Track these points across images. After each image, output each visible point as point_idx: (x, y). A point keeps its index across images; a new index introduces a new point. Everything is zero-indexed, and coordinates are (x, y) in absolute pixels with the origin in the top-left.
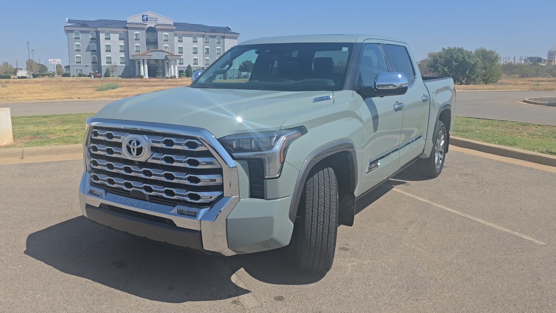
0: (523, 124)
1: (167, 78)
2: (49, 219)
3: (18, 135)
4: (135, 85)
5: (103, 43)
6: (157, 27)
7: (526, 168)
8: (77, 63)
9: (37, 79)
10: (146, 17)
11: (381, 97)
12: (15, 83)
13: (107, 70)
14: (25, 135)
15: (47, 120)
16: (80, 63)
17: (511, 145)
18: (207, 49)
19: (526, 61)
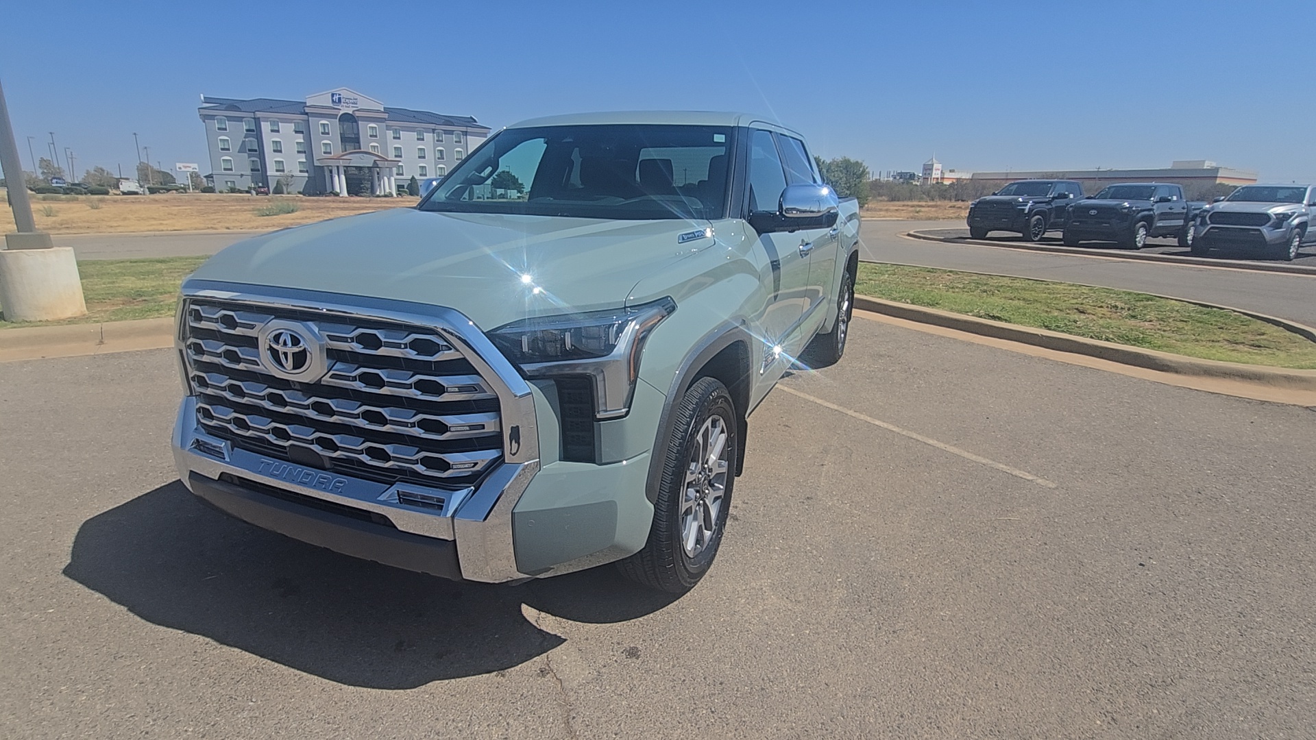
0: (927, 270)
1: (378, 196)
2: (138, 477)
3: (100, 297)
4: (325, 208)
5: (268, 138)
6: (357, 114)
7: (962, 342)
8: (225, 169)
9: (157, 196)
10: (338, 96)
11: (789, 232)
12: (115, 201)
13: (278, 182)
14: (112, 297)
15: (163, 267)
16: (231, 170)
17: (929, 305)
18: (441, 151)
19: (895, 178)
